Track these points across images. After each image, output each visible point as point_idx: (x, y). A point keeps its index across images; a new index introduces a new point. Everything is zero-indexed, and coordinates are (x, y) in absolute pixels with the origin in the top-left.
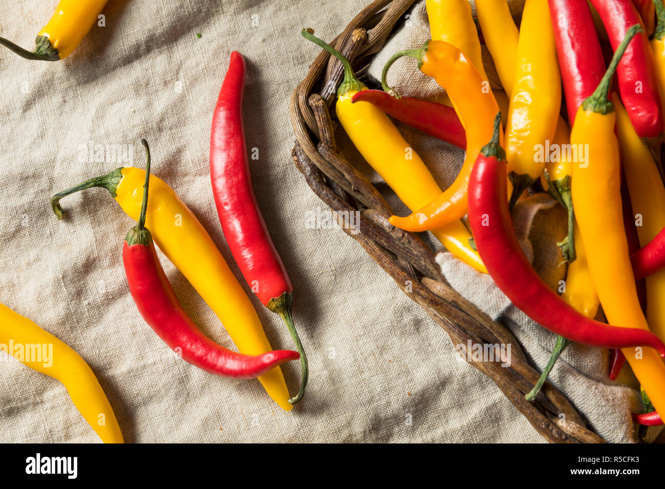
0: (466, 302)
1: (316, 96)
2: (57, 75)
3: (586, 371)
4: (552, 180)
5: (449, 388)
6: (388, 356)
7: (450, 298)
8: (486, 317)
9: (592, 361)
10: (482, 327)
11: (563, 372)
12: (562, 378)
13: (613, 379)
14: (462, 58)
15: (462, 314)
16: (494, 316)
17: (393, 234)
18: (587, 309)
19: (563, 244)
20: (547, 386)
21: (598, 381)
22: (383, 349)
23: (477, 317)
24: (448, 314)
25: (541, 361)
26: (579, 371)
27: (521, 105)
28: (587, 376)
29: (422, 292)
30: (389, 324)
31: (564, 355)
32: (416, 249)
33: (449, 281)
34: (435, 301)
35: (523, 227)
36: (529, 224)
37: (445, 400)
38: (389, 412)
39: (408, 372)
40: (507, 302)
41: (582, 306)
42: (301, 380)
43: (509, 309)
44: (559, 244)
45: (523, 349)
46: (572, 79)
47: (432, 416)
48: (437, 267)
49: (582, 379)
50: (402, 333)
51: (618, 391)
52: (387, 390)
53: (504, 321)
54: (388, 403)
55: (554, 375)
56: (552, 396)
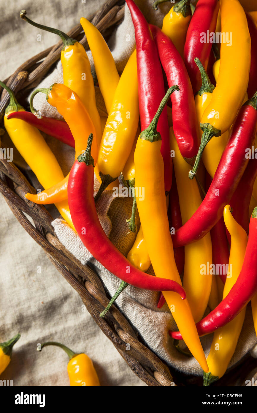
0: (68, 252)
3: (141, 301)
4: (126, 179)
5: (69, 301)
6: (33, 278)
7: (59, 248)
8: (79, 262)
9: (144, 296)
10: (78, 268)
11: (126, 301)
12: (124, 305)
13: (159, 308)
14: (73, 97)
15: (66, 259)
16: (83, 262)
17: (29, 204)
18: (141, 265)
19: (129, 221)
20: (115, 308)
21: (148, 308)
22: (31, 273)
23: (73, 260)
24: (58, 258)
25: (113, 292)
26: (137, 301)
27: (110, 130)
28: (142, 305)
29: (43, 243)
31: (127, 290)
32: (42, 215)
33: (59, 237)
34: (50, 249)
35: (104, 208)
36: (108, 207)
37: (66, 308)
38: (29, 313)
39: (44, 289)
40: (90, 256)
41: (139, 262)
43: (92, 259)
44: (127, 221)
45: (103, 284)
46: (144, 115)
47: (57, 317)
48: (53, 228)
49: (137, 307)
51: (160, 316)
52: (29, 299)
53: (90, 265)
54: (29, 307)
55: (119, 302)
56: (115, 316)
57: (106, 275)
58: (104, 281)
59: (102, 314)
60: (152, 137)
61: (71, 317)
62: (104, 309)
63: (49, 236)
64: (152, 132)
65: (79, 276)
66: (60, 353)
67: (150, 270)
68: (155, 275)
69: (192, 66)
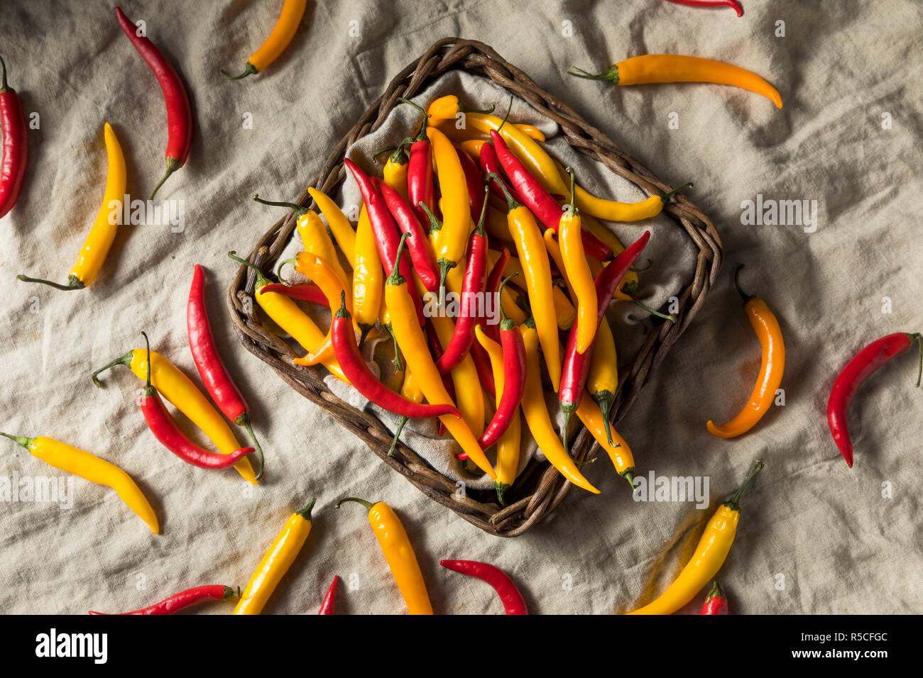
0: (345, 403)
1: (242, 292)
2: (87, 296)
3: (423, 433)
4: (383, 324)
5: (355, 456)
6: (314, 442)
7: (336, 402)
8: (357, 410)
9: (424, 427)
10: (357, 417)
11: (409, 436)
12: (408, 440)
13: (441, 435)
14: (319, 262)
15: (344, 411)
16: (361, 409)
17: (297, 369)
18: (415, 398)
19: (395, 361)
20: (400, 445)
21: (431, 438)
22: (311, 438)
23: (352, 410)
24: (336, 412)
25: (394, 431)
26: (419, 434)
27: (358, 283)
28: (424, 436)
29: (319, 401)
30: (313, 422)
31: (407, 425)
32: (312, 375)
33: (333, 392)
34: (328, 405)
35: (370, 354)
36: (373, 353)
37: (353, 463)
38: (319, 476)
39: (328, 450)
40: (367, 401)
41: (412, 396)
42: (261, 462)
43: (369, 404)
44: (393, 361)
45: (384, 426)
46: (386, 262)
47: (347, 475)
48: (326, 385)
49: (420, 438)
50: (323, 427)
51: (444, 442)
52: (316, 463)
53: (368, 410)
54: (318, 471)
55: (402, 438)
56: (402, 451)
57: (385, 416)
58: (384, 422)
59: (390, 452)
60: (397, 281)
61: (360, 471)
62: (390, 447)
63: (323, 394)
64: (396, 276)
65: (360, 424)
66: (359, 508)
67: (424, 401)
68: (428, 403)
69: (419, 208)
